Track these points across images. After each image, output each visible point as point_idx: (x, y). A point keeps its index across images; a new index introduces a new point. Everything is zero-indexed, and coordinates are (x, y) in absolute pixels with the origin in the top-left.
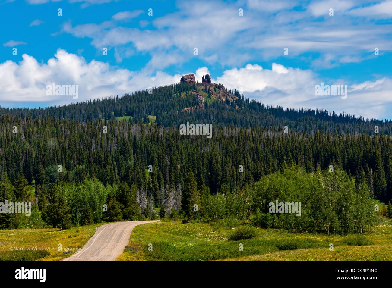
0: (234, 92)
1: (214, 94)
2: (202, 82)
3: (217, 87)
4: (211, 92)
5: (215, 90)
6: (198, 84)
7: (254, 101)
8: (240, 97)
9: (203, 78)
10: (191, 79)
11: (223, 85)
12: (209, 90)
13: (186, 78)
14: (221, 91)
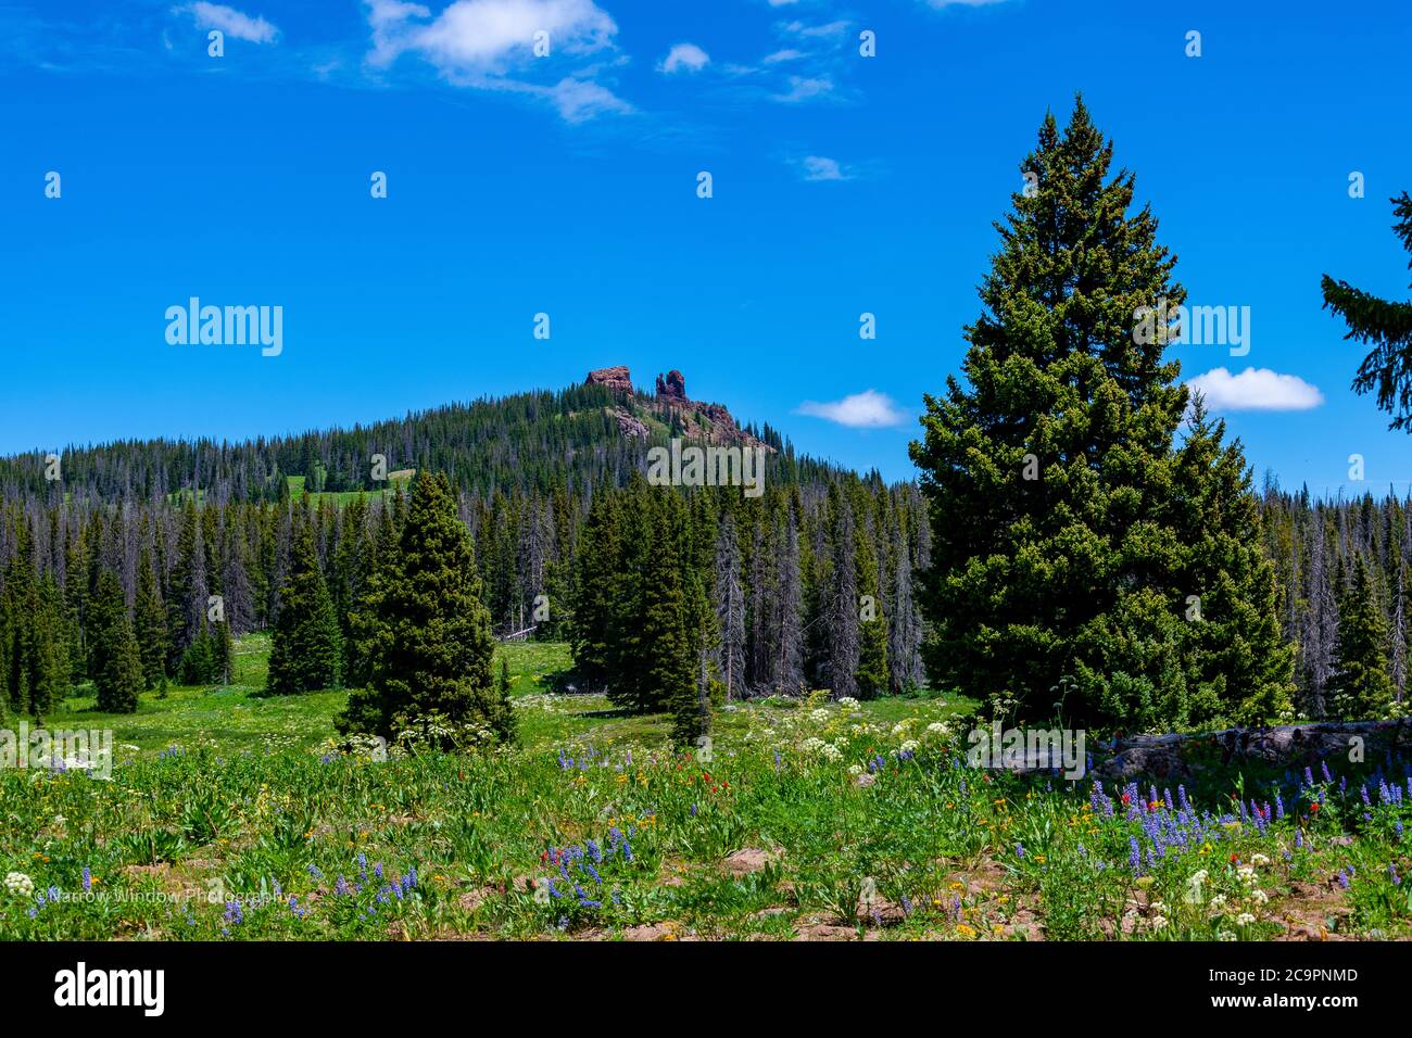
0: (761, 433)
1: (692, 428)
2: (655, 395)
3: (704, 413)
4: (684, 424)
5: (697, 419)
6: (640, 397)
7: (826, 464)
8: (779, 448)
9: (659, 382)
10: (619, 378)
11: (724, 407)
12: (676, 418)
13: (601, 376)
14: (718, 424)
